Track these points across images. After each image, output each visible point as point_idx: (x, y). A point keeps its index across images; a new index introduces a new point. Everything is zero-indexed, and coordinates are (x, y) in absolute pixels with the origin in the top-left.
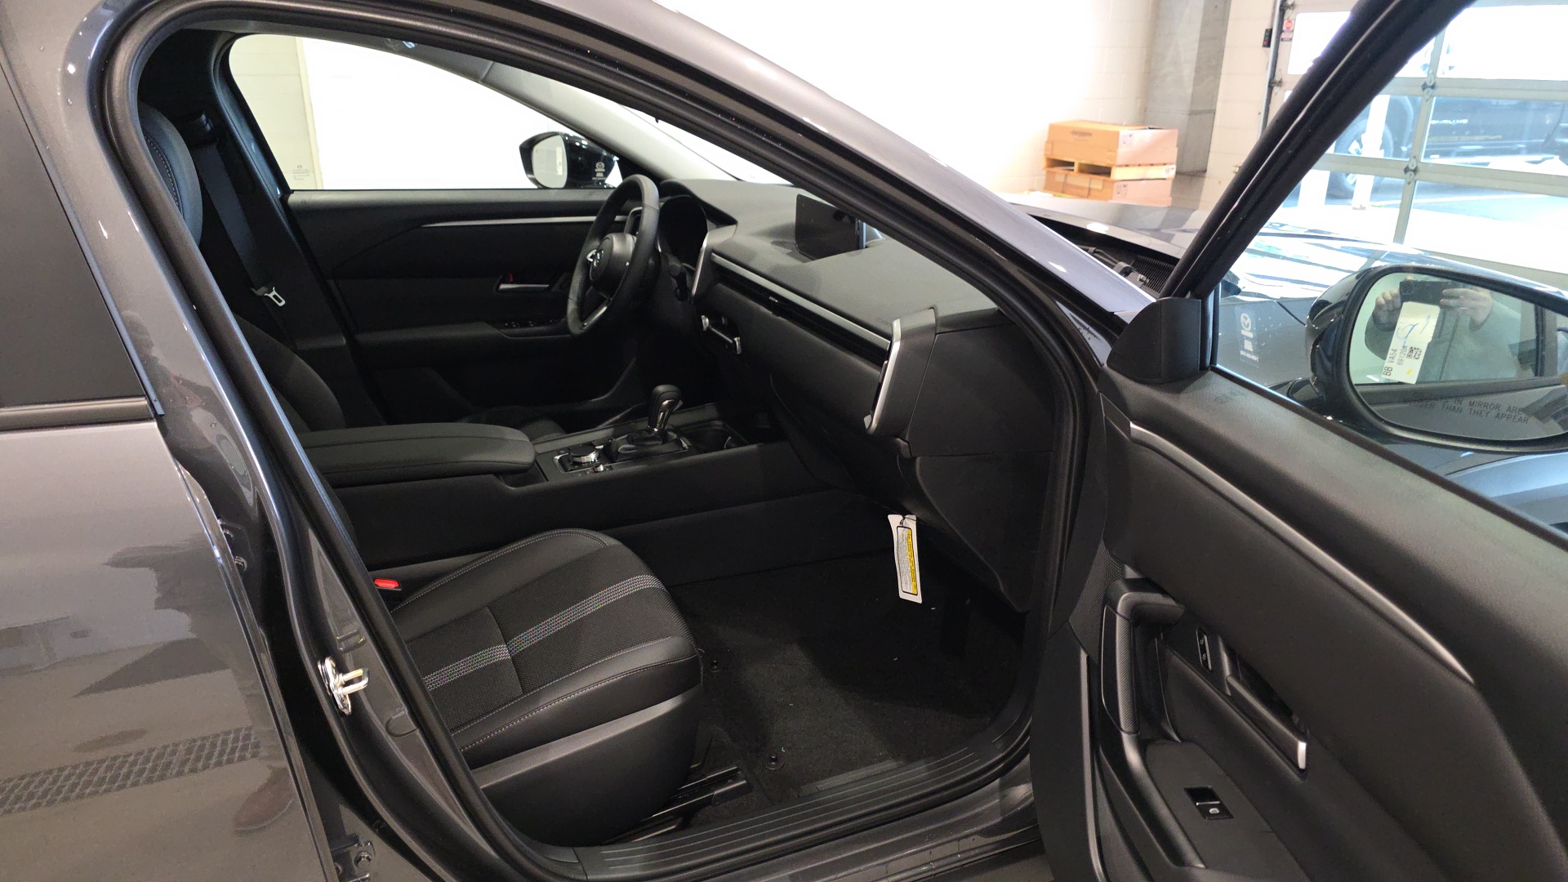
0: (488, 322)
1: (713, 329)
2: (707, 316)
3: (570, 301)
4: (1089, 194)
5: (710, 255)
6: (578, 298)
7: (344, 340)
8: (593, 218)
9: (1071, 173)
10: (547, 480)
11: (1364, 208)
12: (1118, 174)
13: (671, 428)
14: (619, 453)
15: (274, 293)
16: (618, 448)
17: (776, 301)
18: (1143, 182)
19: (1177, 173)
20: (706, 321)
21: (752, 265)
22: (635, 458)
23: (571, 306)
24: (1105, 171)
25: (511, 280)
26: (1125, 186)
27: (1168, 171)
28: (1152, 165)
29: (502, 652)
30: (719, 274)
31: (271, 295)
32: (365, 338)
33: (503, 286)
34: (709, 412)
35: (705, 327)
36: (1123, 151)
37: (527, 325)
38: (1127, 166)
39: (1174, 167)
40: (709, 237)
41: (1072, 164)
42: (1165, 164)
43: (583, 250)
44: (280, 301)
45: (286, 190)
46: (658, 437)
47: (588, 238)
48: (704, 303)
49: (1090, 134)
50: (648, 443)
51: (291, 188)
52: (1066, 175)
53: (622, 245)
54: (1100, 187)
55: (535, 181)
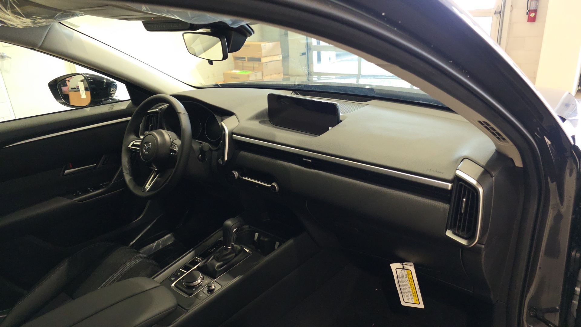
1: (245, 178)
2: (236, 170)
4: (254, 69)
5: (232, 136)
9: (245, 61)
11: (334, 63)
12: (264, 60)
17: (310, 161)
18: (273, 62)
19: (283, 58)
20: (236, 174)
21: (277, 140)
24: (259, 60)
26: (267, 65)
27: (279, 57)
28: (274, 55)
30: (237, 145)
33: (67, 171)
35: (236, 177)
36: (264, 51)
37: (89, 192)
38: (266, 57)
39: (281, 55)
40: (226, 126)
41: (245, 58)
42: (278, 55)
43: (125, 143)
48: (233, 164)
49: (250, 46)
52: (243, 63)
54: (258, 66)
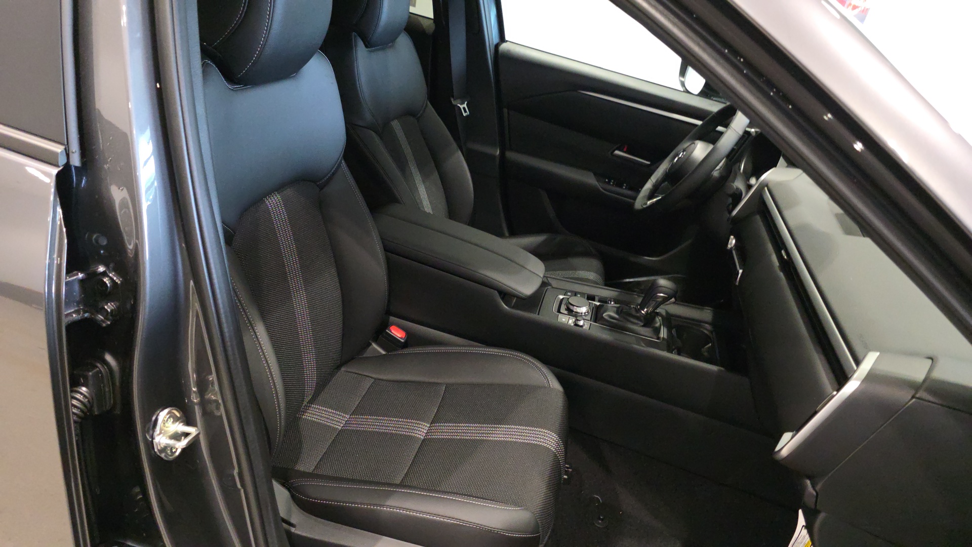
0: (595, 174)
1: (734, 252)
2: (735, 237)
3: (650, 181)
5: (763, 188)
6: (656, 182)
7: (498, 153)
8: (699, 123)
10: (538, 314)
13: (664, 313)
14: (603, 317)
15: (465, 105)
16: (603, 314)
17: (785, 257)
20: (732, 241)
21: (786, 214)
22: (613, 326)
23: (648, 186)
25: (625, 150)
29: (421, 430)
30: (760, 207)
31: (461, 107)
32: (511, 155)
33: (617, 152)
34: (705, 315)
35: (729, 246)
37: (621, 186)
40: (772, 172)
44: (465, 112)
45: (502, 38)
46: (642, 318)
47: (688, 137)
48: (738, 226)
50: (632, 320)
51: (507, 39)
53: (700, 150)
55: (683, 84)
